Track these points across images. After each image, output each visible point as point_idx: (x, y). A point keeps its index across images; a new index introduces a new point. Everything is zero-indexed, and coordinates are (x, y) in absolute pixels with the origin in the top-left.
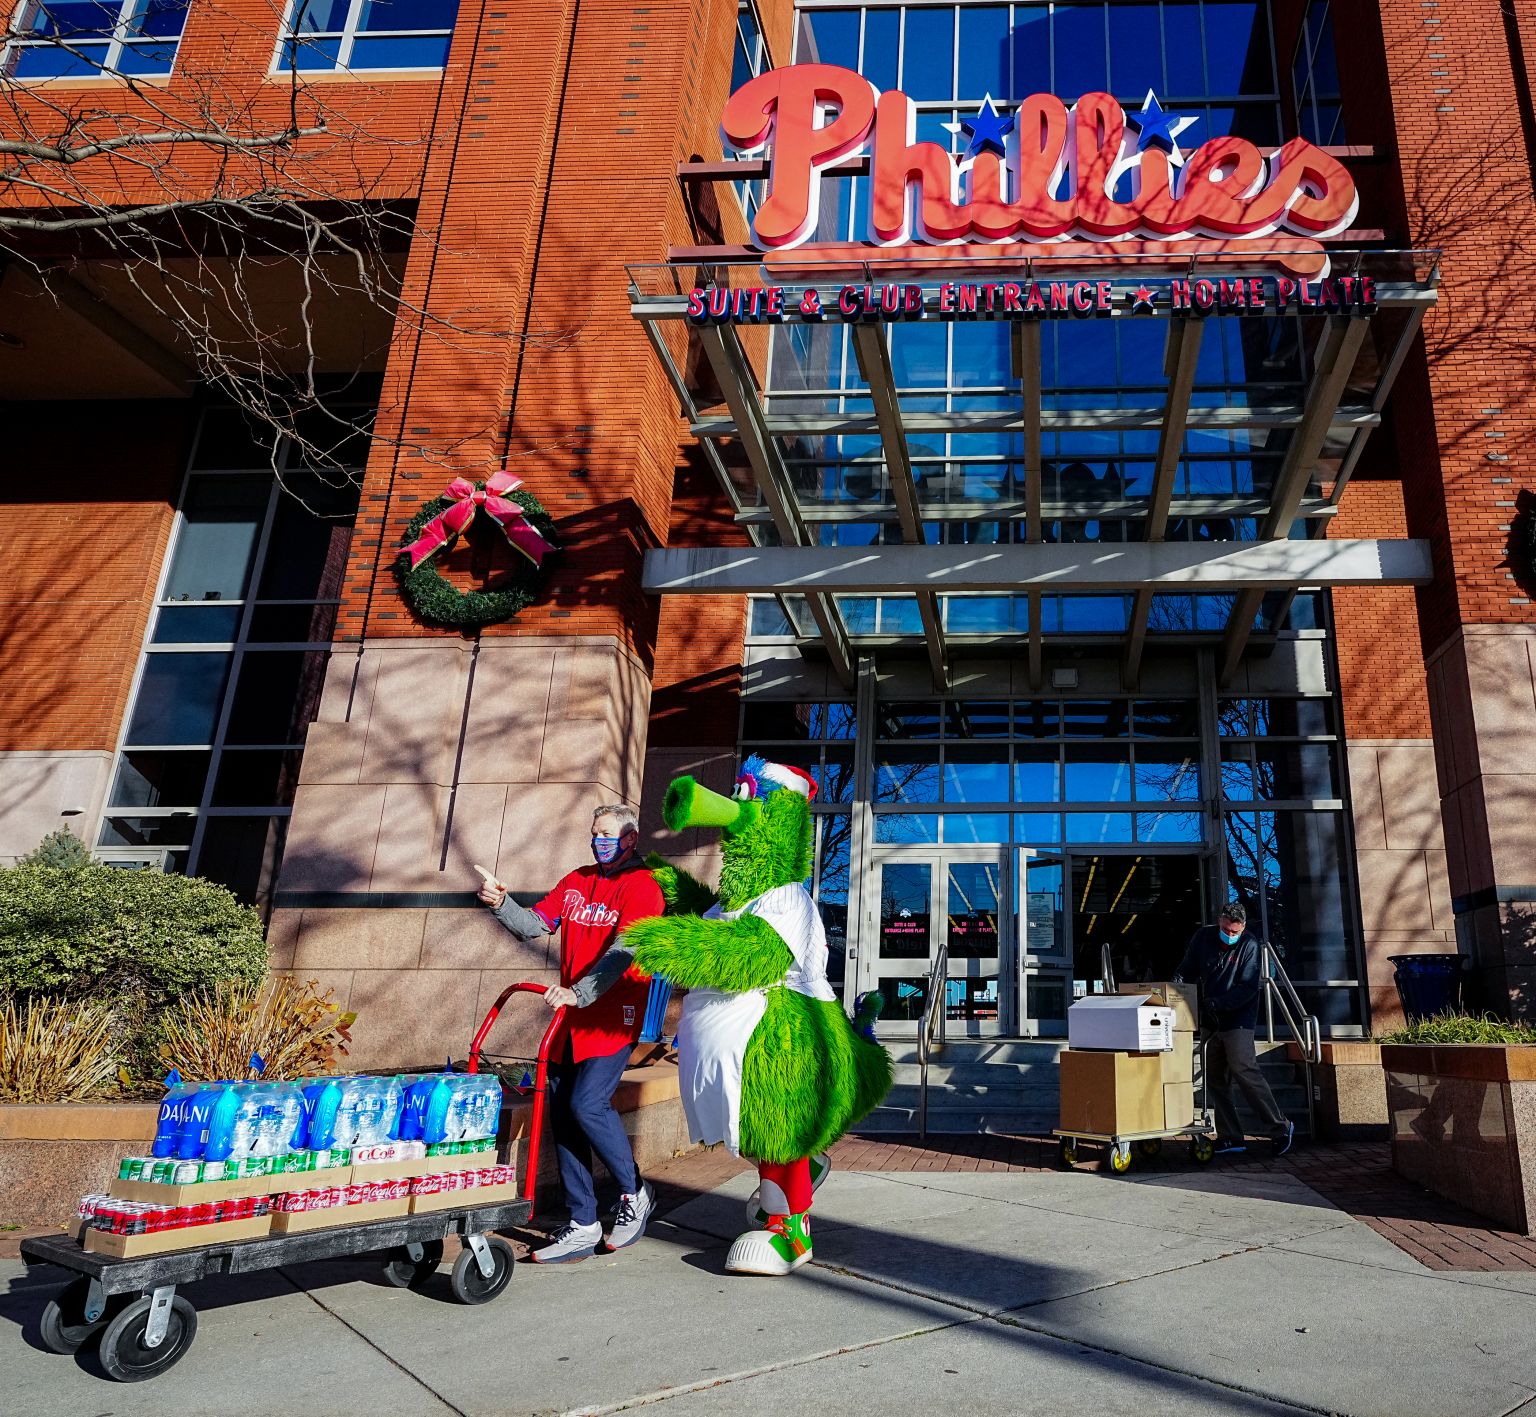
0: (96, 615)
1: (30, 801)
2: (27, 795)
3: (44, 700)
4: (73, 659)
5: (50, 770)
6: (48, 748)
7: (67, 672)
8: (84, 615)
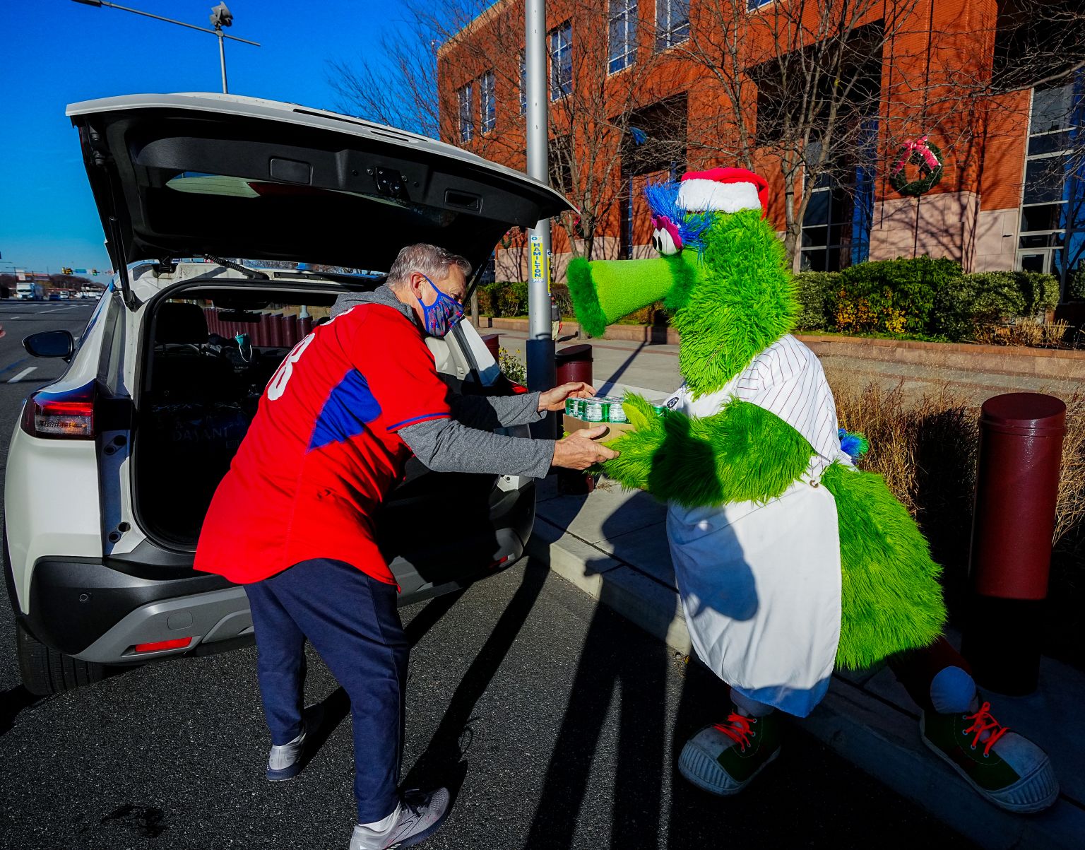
0: (1004, 147)
1: (990, 233)
2: (989, 229)
3: (989, 188)
4: (997, 170)
5: (996, 219)
6: (994, 209)
7: (996, 175)
8: (999, 148)
